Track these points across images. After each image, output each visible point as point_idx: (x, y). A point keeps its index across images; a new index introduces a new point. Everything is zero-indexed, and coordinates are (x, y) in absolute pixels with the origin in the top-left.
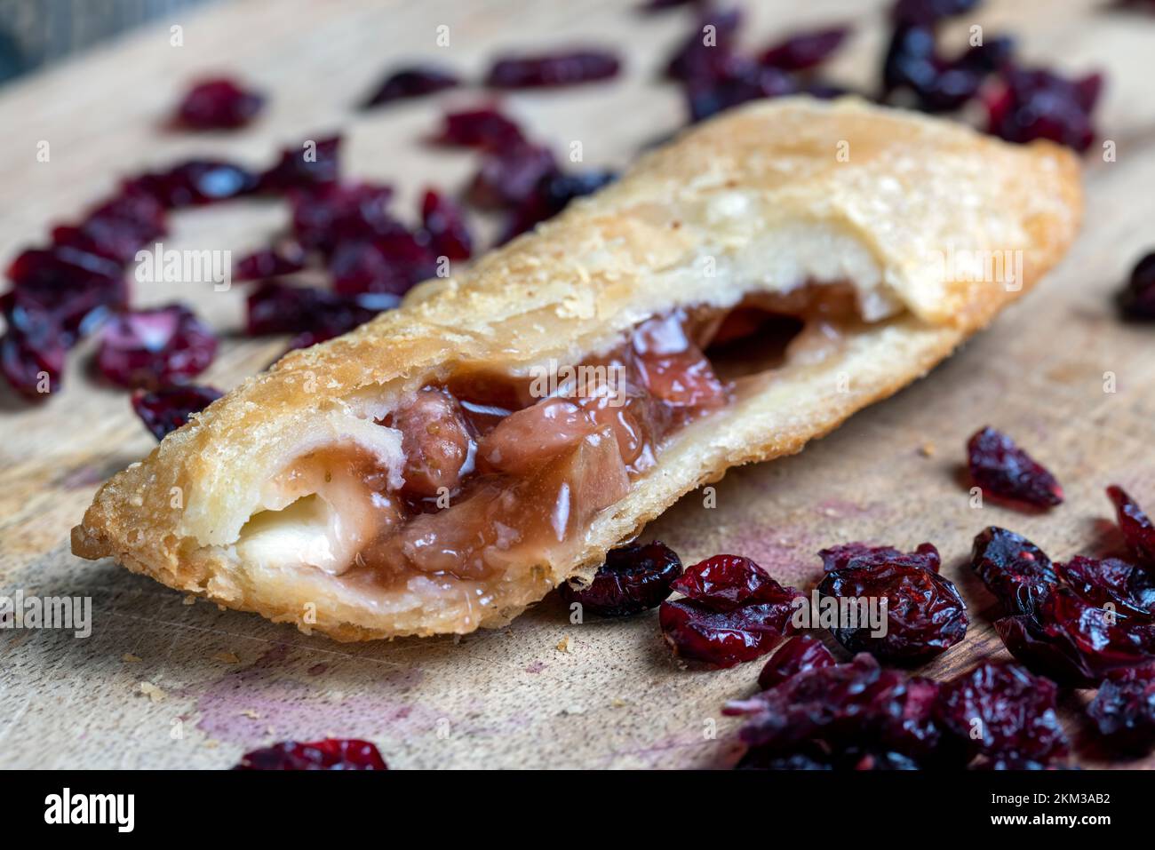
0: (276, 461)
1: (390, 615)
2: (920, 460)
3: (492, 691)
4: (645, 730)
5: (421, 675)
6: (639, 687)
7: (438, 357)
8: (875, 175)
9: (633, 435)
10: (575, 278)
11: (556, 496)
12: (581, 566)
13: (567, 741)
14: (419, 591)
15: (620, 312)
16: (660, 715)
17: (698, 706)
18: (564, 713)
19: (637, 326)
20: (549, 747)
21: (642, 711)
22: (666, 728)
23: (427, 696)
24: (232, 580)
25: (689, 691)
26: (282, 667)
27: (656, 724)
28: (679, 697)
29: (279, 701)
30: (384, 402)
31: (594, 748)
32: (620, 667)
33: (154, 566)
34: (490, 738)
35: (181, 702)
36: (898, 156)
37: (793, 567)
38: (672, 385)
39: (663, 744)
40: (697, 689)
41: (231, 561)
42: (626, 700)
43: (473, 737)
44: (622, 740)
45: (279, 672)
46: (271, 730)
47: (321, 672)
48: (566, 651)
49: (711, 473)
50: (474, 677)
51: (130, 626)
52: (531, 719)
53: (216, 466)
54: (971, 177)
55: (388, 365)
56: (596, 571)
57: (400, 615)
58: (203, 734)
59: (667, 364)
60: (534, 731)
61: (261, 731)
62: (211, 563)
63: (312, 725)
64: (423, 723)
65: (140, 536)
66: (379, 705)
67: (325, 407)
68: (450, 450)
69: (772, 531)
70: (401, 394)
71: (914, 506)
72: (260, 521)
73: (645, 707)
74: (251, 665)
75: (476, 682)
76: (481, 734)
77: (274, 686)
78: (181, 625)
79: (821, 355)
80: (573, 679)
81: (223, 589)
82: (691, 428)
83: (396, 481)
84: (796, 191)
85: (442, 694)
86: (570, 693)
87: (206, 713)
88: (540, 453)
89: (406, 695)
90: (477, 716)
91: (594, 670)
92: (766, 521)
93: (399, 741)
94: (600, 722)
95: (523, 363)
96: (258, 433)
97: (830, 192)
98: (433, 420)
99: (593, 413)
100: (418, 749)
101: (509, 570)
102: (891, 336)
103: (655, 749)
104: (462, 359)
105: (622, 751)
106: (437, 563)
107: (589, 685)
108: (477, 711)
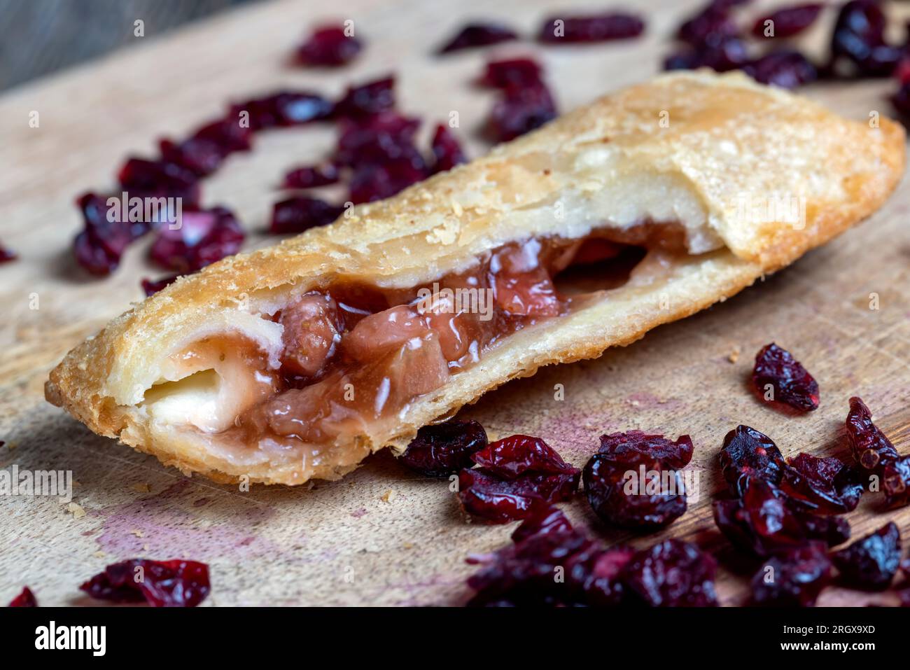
0: (174, 344)
1: (244, 467)
2: (726, 365)
3: (319, 529)
4: (419, 570)
5: (273, 513)
6: (429, 534)
7: (318, 270)
8: (718, 138)
9: (459, 338)
10: (450, 212)
11: (379, 384)
12: (398, 438)
14: (266, 450)
15: (478, 239)
16: (435, 558)
18: (365, 551)
19: (494, 251)
21: (422, 554)
22: (435, 569)
23: (271, 529)
24: (139, 431)
25: (465, 540)
26: (177, 498)
27: (429, 565)
28: (455, 544)
29: (162, 525)
30: (276, 302)
31: (375, 580)
32: (422, 517)
33: (85, 417)
34: (302, 566)
35: (95, 520)
36: (741, 124)
37: (587, 447)
38: (512, 299)
39: (428, 582)
40: (472, 538)
41: (141, 416)
42: (415, 544)
43: (289, 564)
44: (398, 575)
45: (173, 503)
46: (146, 547)
47: (203, 505)
48: (387, 502)
49: (524, 370)
50: (310, 518)
51: (86, 458)
52: (338, 554)
53: (131, 345)
54: (800, 143)
55: (279, 274)
56: (409, 442)
57: (252, 467)
58: (99, 546)
59: (514, 282)
60: (335, 563)
61: (139, 547)
62: (127, 417)
63: (177, 545)
64: (257, 551)
65: (78, 393)
66: (233, 534)
67: (225, 304)
68: (317, 342)
69: (585, 416)
70: (290, 297)
71: (704, 403)
72: (159, 390)
73: (427, 551)
74: (156, 496)
75: (311, 521)
76: (297, 563)
77: (165, 512)
78: (121, 460)
79: (650, 280)
80: (383, 524)
81: (131, 437)
82: (521, 333)
83: (275, 364)
84: (647, 149)
85: (282, 529)
86: (376, 535)
87: (107, 530)
88: (379, 347)
89: (255, 527)
90: (299, 548)
91: (401, 518)
92: (583, 407)
93: (234, 564)
94: (388, 560)
95: (391, 277)
96: (168, 322)
97: (673, 152)
98: (307, 318)
99: (428, 320)
100: (245, 571)
101: (338, 438)
102: (708, 267)
103: (420, 584)
104: (339, 271)
105: (394, 585)
106: (287, 428)
107: (393, 530)
108: (301, 544)
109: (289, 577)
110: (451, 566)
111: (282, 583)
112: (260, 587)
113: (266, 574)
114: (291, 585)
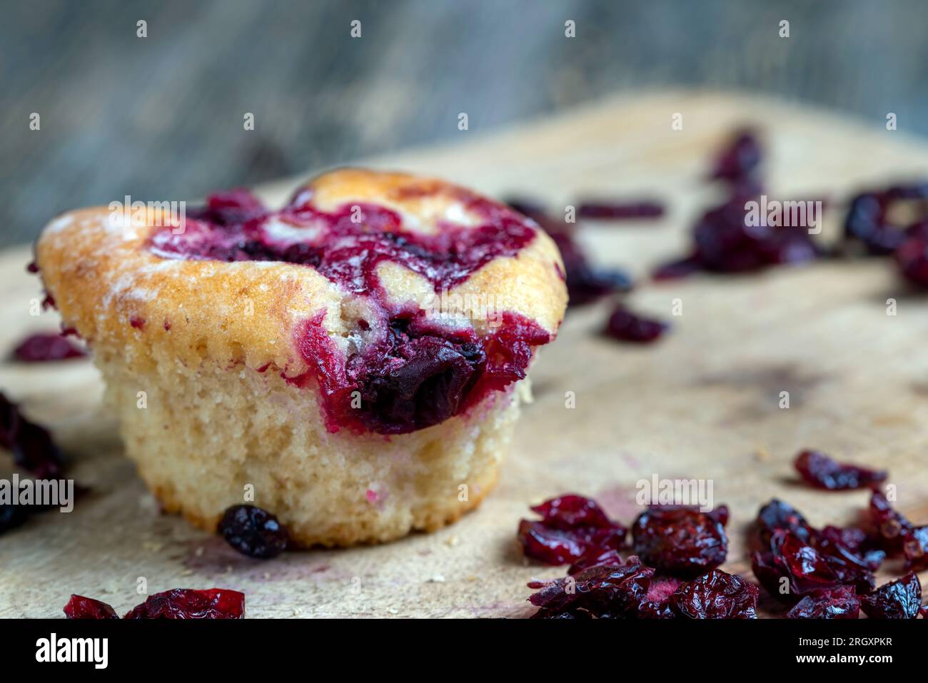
13: (425, 597)
20: (411, 599)
22: (497, 597)
31: (442, 603)
39: (491, 606)
60: (405, 589)
91: (464, 558)
103: (483, 608)
105: (459, 607)
109: (363, 597)
110: (512, 596)
111: (357, 601)
112: (336, 603)
113: (342, 593)
114: (365, 602)
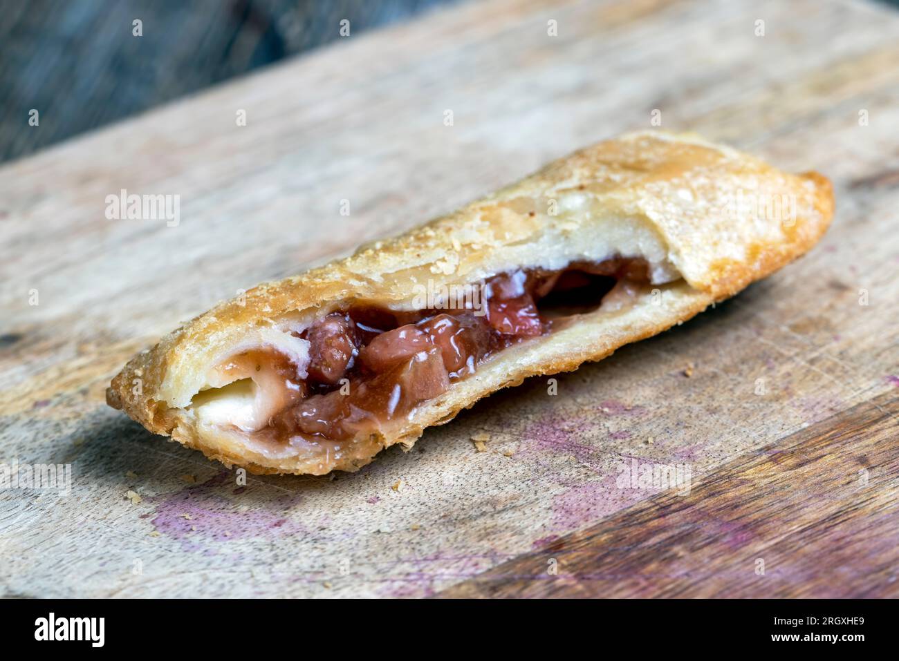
0: (218, 357)
1: (277, 460)
2: (682, 379)
3: (340, 513)
4: (425, 547)
5: (300, 500)
6: (433, 518)
7: (340, 295)
8: (677, 187)
9: (458, 353)
10: (450, 247)
11: (391, 390)
12: (406, 436)
14: (295, 446)
15: (473, 270)
16: (438, 538)
17: (464, 534)
18: (379, 531)
19: (488, 281)
21: (427, 534)
23: (299, 513)
24: (188, 430)
25: (463, 523)
26: (219, 487)
27: (433, 543)
28: (455, 527)
29: (208, 509)
30: (303, 322)
32: (427, 504)
33: (142, 418)
34: (326, 544)
35: (149, 505)
36: (697, 175)
37: (565, 446)
38: (503, 320)
40: (469, 522)
41: (189, 418)
42: (421, 526)
43: (315, 542)
44: (407, 552)
45: (216, 491)
46: (194, 528)
47: (241, 493)
48: (397, 491)
49: (512, 380)
50: (332, 504)
51: (141, 453)
52: (357, 534)
53: (181, 358)
54: (746, 191)
55: (307, 299)
56: (416, 439)
57: (283, 460)
58: (154, 527)
59: (504, 306)
61: (189, 528)
62: (177, 418)
63: (221, 526)
64: (288, 531)
66: (267, 517)
67: (261, 323)
68: (338, 355)
69: (563, 420)
70: (315, 317)
71: (664, 410)
72: (205, 395)
73: (432, 531)
74: (201, 485)
75: (333, 506)
76: (322, 541)
77: (209, 499)
78: (170, 455)
79: (618, 306)
80: (393, 509)
81: (181, 436)
82: (510, 350)
83: (303, 374)
84: (616, 196)
85: (308, 513)
86: (388, 519)
87: (161, 514)
88: (392, 360)
89: (286, 511)
90: (324, 529)
92: (562, 413)
93: (269, 542)
94: (399, 539)
95: (400, 301)
96: (212, 339)
97: (639, 198)
98: (330, 335)
99: (432, 337)
100: (278, 548)
101: (357, 435)
102: (668, 295)
104: (357, 296)
106: (313, 427)
107: (402, 514)
108: (325, 525)
